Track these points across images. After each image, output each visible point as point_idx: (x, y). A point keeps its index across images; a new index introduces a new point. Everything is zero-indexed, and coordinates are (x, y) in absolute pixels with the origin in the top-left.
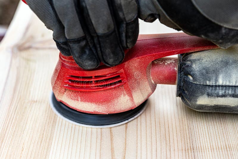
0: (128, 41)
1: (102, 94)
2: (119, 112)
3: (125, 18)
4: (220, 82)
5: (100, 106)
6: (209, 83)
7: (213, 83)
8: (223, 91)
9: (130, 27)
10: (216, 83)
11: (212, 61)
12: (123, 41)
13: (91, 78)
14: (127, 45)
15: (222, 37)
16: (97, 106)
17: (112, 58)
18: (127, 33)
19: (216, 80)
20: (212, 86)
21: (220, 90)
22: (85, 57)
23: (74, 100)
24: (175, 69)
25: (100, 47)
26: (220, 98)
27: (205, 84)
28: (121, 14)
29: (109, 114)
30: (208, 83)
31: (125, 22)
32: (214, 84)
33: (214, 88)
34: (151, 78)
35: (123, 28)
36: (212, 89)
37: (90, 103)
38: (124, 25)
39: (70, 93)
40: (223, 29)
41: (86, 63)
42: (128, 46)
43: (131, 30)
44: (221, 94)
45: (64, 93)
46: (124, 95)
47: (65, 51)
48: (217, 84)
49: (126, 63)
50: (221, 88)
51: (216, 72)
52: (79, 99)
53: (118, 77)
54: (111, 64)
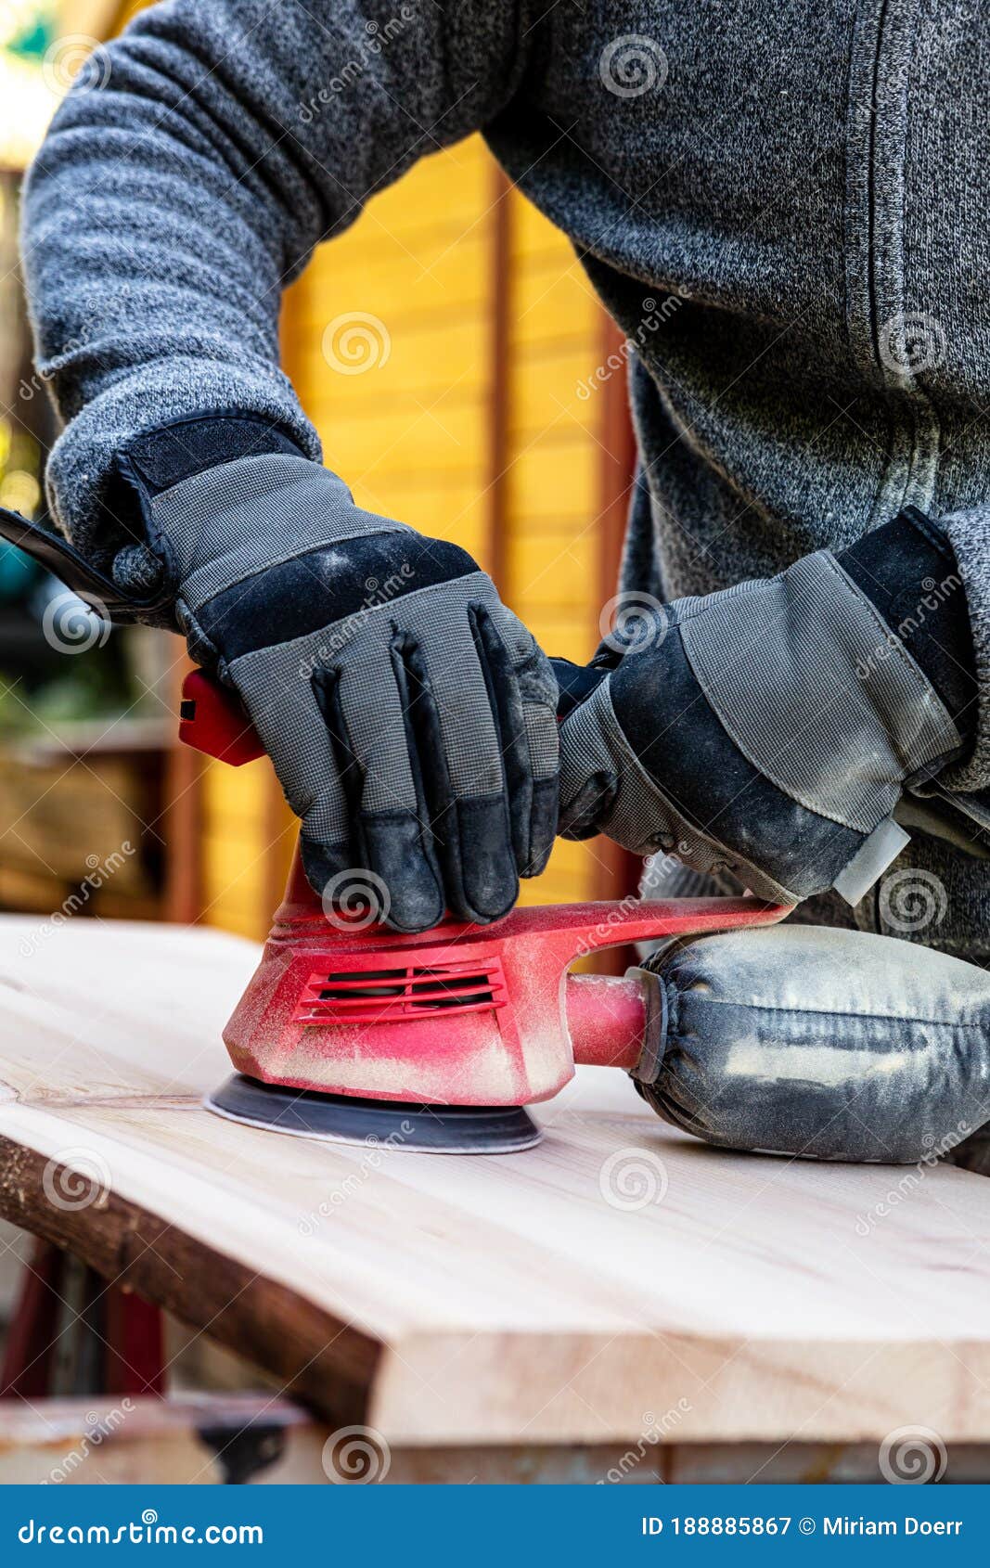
0: (535, 842)
1: (433, 1029)
3: (530, 767)
4: (791, 1000)
5: (426, 1073)
6: (760, 1001)
7: (770, 1003)
8: (804, 1027)
9: (542, 795)
10: (778, 1002)
11: (760, 952)
12: (522, 838)
13: (401, 973)
15: (796, 841)
16: (415, 1071)
17: (491, 881)
18: (534, 811)
19: (778, 997)
20: (770, 1010)
21: (795, 1024)
23: (337, 1057)
24: (640, 997)
25: (462, 845)
26: (794, 1049)
27: (748, 1004)
30: (757, 1001)
31: (531, 780)
32: (774, 1006)
33: (774, 1016)
34: (566, 1023)
35: (523, 797)
36: (770, 1020)
38: (529, 789)
40: (799, 811)
41: (410, 897)
43: (544, 807)
44: (799, 1035)
45: (294, 1048)
46: (498, 1048)
48: (784, 1006)
49: (508, 941)
50: (795, 1017)
51: (776, 976)
52: (357, 1051)
53: (482, 980)
54: (483, 907)
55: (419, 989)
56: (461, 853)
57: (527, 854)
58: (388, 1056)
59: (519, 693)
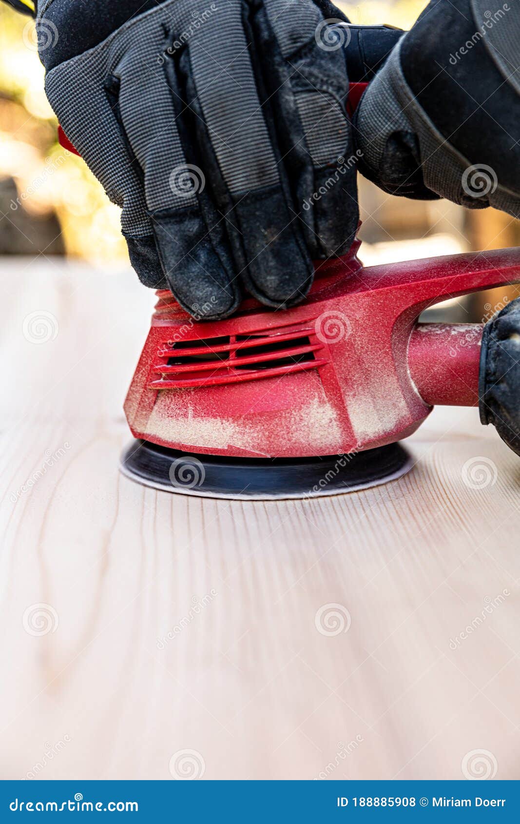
0: (321, 227)
2: (304, 455)
3: (308, 156)
5: (247, 429)
13: (225, 340)
14: (318, 239)
16: (237, 429)
17: (273, 271)
22: (196, 268)
23: (177, 416)
25: (241, 237)
28: (298, 143)
29: (272, 458)
31: (310, 168)
34: (408, 372)
35: (304, 187)
37: (219, 418)
38: (309, 177)
39: (168, 401)
42: (323, 242)
45: (152, 408)
46: (322, 402)
47: (146, 269)
52: (190, 412)
53: (304, 341)
54: (273, 294)
55: (241, 353)
56: (242, 245)
57: (314, 241)
58: (215, 417)
59: (288, 83)
